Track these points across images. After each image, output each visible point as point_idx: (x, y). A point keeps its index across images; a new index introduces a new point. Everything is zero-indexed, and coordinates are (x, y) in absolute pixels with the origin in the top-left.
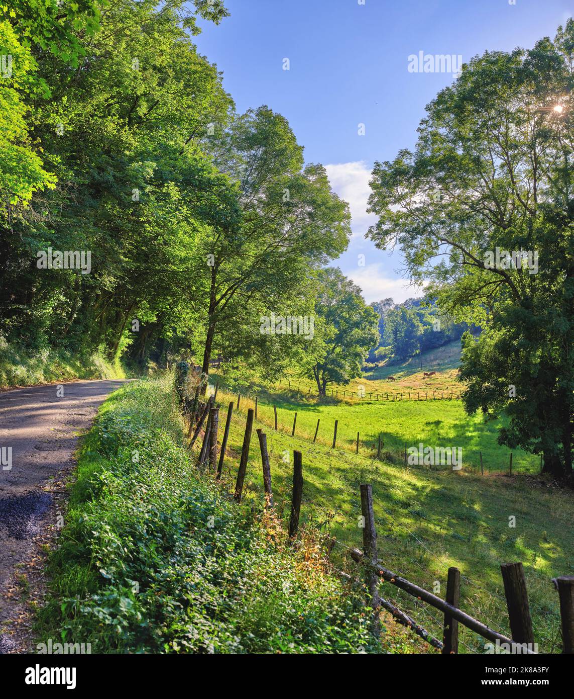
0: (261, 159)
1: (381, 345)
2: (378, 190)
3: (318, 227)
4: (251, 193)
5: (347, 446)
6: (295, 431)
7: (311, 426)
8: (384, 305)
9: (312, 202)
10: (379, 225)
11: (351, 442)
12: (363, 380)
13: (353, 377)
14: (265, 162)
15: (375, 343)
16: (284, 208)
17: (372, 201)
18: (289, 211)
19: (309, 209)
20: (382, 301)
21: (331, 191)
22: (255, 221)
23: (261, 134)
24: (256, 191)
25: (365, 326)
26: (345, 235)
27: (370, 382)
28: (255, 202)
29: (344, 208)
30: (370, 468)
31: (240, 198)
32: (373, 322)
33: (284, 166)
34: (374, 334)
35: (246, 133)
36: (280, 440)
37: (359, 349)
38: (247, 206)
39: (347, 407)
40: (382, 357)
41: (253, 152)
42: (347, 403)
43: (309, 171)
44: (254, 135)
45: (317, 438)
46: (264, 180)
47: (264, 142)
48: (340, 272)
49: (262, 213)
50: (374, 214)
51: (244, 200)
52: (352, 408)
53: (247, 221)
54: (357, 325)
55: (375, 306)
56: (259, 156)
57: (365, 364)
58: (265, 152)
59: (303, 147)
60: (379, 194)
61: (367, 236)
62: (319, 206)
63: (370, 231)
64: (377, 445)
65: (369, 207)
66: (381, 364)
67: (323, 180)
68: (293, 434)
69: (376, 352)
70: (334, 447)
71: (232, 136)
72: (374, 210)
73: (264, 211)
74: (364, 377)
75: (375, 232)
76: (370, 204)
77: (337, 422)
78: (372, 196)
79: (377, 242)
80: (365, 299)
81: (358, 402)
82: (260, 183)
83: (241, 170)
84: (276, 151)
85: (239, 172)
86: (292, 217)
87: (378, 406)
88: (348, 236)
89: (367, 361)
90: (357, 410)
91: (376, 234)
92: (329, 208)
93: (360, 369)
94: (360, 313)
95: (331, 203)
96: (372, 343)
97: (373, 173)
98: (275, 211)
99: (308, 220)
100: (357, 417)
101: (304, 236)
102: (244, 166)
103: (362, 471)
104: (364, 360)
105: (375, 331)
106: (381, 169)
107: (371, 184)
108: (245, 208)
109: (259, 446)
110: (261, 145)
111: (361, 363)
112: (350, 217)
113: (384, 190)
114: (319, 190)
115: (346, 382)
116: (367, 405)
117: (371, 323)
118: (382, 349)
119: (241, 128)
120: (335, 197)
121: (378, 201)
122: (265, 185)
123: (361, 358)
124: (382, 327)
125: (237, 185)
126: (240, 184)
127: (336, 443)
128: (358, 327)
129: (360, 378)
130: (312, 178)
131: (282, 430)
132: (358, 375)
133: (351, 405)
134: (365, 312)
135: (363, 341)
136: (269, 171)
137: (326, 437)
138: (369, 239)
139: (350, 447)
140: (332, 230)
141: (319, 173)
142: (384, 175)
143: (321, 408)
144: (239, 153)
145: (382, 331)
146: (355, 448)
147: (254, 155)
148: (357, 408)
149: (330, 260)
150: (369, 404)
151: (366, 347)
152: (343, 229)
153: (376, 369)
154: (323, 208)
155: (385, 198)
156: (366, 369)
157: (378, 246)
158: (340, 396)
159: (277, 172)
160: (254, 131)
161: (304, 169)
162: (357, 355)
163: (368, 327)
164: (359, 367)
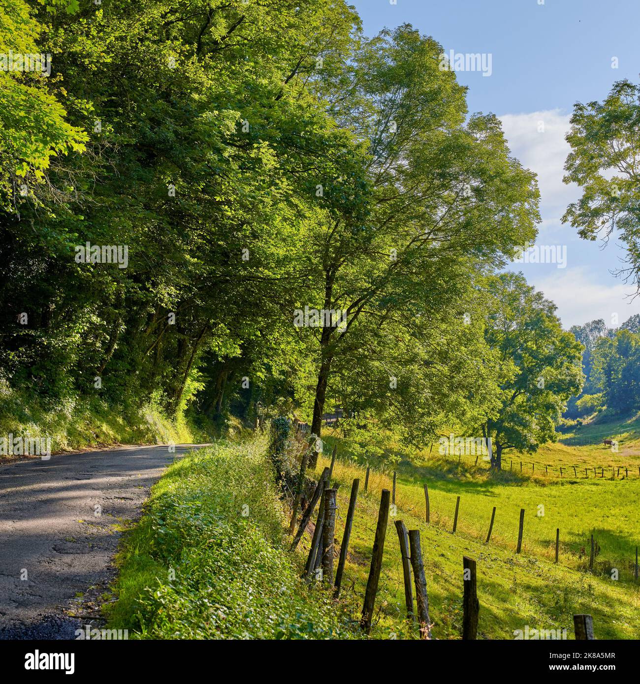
0: (402, 106)
1: (586, 391)
2: (581, 147)
3: (490, 211)
4: (386, 158)
5: (539, 550)
6: (458, 525)
7: (481, 517)
8: (591, 330)
9: (480, 173)
10: (584, 202)
11: (546, 543)
12: (558, 446)
13: (544, 441)
14: (407, 111)
15: (577, 388)
16: (436, 182)
17: (572, 165)
18: (444, 187)
19: (476, 183)
20: (588, 325)
21: (510, 155)
22: (392, 202)
23: (401, 67)
24: (393, 155)
25: (562, 363)
26: (531, 224)
27: (570, 449)
28: (393, 172)
29: (529, 182)
30: (577, 586)
31: (370, 165)
32: (574, 357)
33: (436, 116)
34: (575, 375)
35: (379, 65)
36: (435, 538)
37: (553, 398)
38: (380, 179)
39: (537, 489)
40: (588, 411)
41: (389, 95)
42: (537, 482)
43: (476, 124)
44: (390, 69)
45: (493, 536)
46: (407, 139)
47: (406, 81)
48: (524, 279)
49: (402, 189)
50: (575, 184)
51: (375, 169)
52: (546, 490)
53: (381, 201)
54: (549, 360)
55: (577, 332)
56: (398, 101)
57: (561, 421)
58: (408, 96)
59: (467, 88)
60: (584, 153)
61: (564, 219)
62: (491, 178)
63: (570, 212)
64: (588, 549)
65: (567, 173)
66: (587, 420)
67: (498, 139)
68: (454, 530)
69: (579, 402)
70: (519, 551)
71: (357, 72)
72: (574, 178)
73: (406, 186)
74: (560, 441)
75: (578, 212)
76: (568, 169)
77: (523, 511)
78: (571, 157)
79: (582, 228)
80: (562, 321)
81: (555, 480)
82: (400, 144)
83: (371, 123)
84: (425, 94)
85: (368, 126)
86: (449, 196)
87: (588, 487)
88: (536, 225)
89: (565, 416)
90: (554, 493)
91: (580, 215)
92: (506, 182)
93: (553, 429)
94: (553, 343)
95: (509, 174)
96: (572, 389)
97: (572, 121)
98: (423, 186)
99: (474, 200)
100: (555, 504)
101: (467, 225)
102: (375, 117)
103: (567, 591)
104: (560, 415)
105: (577, 370)
106: (586, 113)
107: (569, 139)
108: (377, 181)
109: (398, 547)
110: (401, 84)
111: (555, 419)
112: (538, 196)
113: (591, 146)
114: (491, 154)
115: (533, 448)
116: (569, 486)
117: (571, 358)
118: (587, 397)
119: (370, 58)
120: (516, 164)
121: (580, 165)
122: (408, 145)
123: (555, 411)
124: (587, 363)
125: (365, 146)
126: (369, 145)
127: (523, 545)
128: (551, 364)
129: (554, 442)
130: (480, 135)
131: (437, 523)
132: (551, 438)
133: (543, 485)
134: (562, 341)
135: (558, 386)
136: (414, 124)
137: (507, 534)
138: (568, 224)
139: (544, 551)
140: (511, 215)
141: (491, 128)
142: (589, 123)
143: (498, 490)
144: (368, 96)
145: (587, 371)
146: (553, 553)
147: (391, 100)
148: (554, 491)
149: (508, 261)
150: (573, 483)
151: (562, 395)
152: (528, 213)
153: (578, 428)
154: (497, 181)
155: (592, 158)
156: (563, 429)
157: (583, 234)
158: (527, 471)
159: (427, 126)
160: (391, 63)
161: (468, 121)
162: (549, 407)
163: (566, 364)
164: (553, 425)
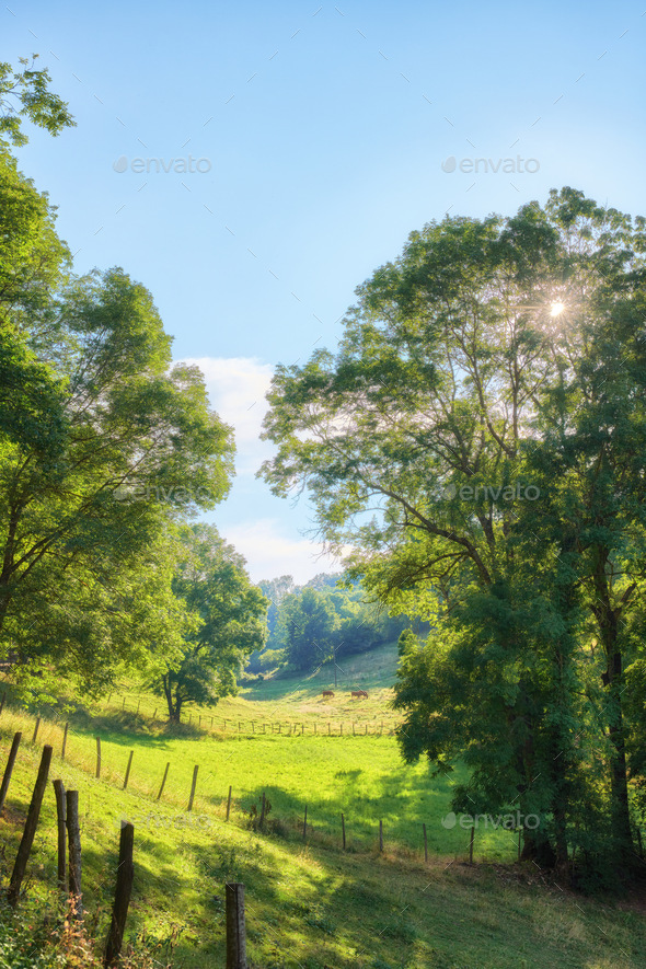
0: (106, 347)
1: (269, 646)
2: (279, 406)
3: (186, 461)
4: (86, 398)
5: (211, 808)
6: (129, 781)
7: (155, 773)
8: (279, 586)
9: (180, 422)
10: (278, 460)
11: (216, 801)
12: (239, 700)
13: (224, 694)
14: (111, 353)
15: (261, 643)
16: (135, 426)
17: (269, 423)
18: (141, 432)
19: (174, 431)
20: (276, 580)
21: (210, 408)
22: (88, 442)
23: (108, 309)
24: (94, 394)
25: (247, 617)
26: (225, 478)
27: (250, 704)
28: (92, 412)
29: (226, 435)
30: (246, 846)
31: (68, 403)
32: (260, 612)
33: (142, 361)
34: (260, 630)
35: (86, 304)
36: (104, 795)
37: (236, 651)
38: (78, 417)
39: (215, 744)
40: (270, 666)
41: (94, 335)
42: (214, 736)
43: (177, 374)
44: (98, 309)
45: (164, 793)
46: (108, 381)
47: (113, 323)
48: (216, 531)
49: (100, 431)
50: (271, 441)
51: (75, 408)
52: (223, 746)
53: (76, 440)
54: (236, 614)
55: (265, 586)
56: (103, 342)
57: (243, 674)
58: (113, 338)
59: (173, 338)
60: (281, 413)
61: (258, 475)
62: (190, 428)
63: (264, 468)
64: (259, 808)
65: (264, 431)
66: (268, 676)
67: (199, 390)
68: (125, 786)
69: (262, 657)
70: (190, 808)
71: (63, 307)
72: (271, 437)
73: (103, 428)
74: (240, 695)
75: (272, 470)
76: (266, 426)
77: (197, 767)
78: (269, 415)
79: (274, 485)
80: (250, 576)
81: (233, 735)
82: (101, 385)
83: (73, 361)
84: (131, 338)
85: (70, 363)
86: (147, 442)
87: (264, 743)
88: (231, 479)
89: (247, 670)
90: (230, 748)
91: (274, 473)
92: (204, 433)
93: (235, 682)
94: (241, 596)
95: (207, 427)
96: (256, 644)
97: (272, 382)
98: (122, 429)
99: (172, 448)
100: (231, 761)
101: (162, 472)
102: (78, 355)
103: (234, 851)
104: (242, 668)
105: (262, 624)
106: (287, 375)
107: (268, 397)
108: (75, 420)
110: (107, 325)
111: (237, 672)
112: (235, 450)
113: (288, 407)
114: (192, 405)
115: (213, 702)
116: (246, 741)
117: (257, 613)
118: (270, 652)
119: (78, 296)
120: (215, 417)
121: (278, 424)
122: (110, 388)
123: (237, 664)
124: (272, 618)
125: (64, 384)
126: (68, 382)
127: (194, 803)
128: (237, 617)
129: (234, 696)
130: (181, 385)
131: (108, 778)
132: (232, 691)
133: (221, 740)
134: (249, 595)
135: (243, 640)
136: (117, 366)
137: (178, 791)
138: (262, 479)
139: (215, 809)
140: (207, 467)
141: (193, 379)
142: (288, 389)
143: (175, 744)
144: (73, 334)
145: (272, 626)
146: (225, 811)
147: (95, 340)
148: (231, 746)
149: (201, 512)
150: (250, 739)
151: (246, 650)
152: (223, 466)
153: (259, 683)
154: (196, 432)
155: (289, 419)
156: (244, 683)
157: (275, 491)
158: (205, 725)
159: (130, 370)
160: (98, 303)
161: (171, 369)
162: (233, 661)
163: (251, 617)
164: (234, 678)
